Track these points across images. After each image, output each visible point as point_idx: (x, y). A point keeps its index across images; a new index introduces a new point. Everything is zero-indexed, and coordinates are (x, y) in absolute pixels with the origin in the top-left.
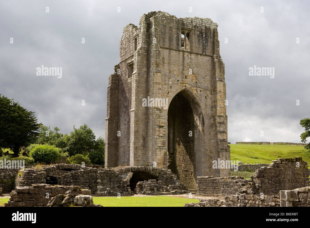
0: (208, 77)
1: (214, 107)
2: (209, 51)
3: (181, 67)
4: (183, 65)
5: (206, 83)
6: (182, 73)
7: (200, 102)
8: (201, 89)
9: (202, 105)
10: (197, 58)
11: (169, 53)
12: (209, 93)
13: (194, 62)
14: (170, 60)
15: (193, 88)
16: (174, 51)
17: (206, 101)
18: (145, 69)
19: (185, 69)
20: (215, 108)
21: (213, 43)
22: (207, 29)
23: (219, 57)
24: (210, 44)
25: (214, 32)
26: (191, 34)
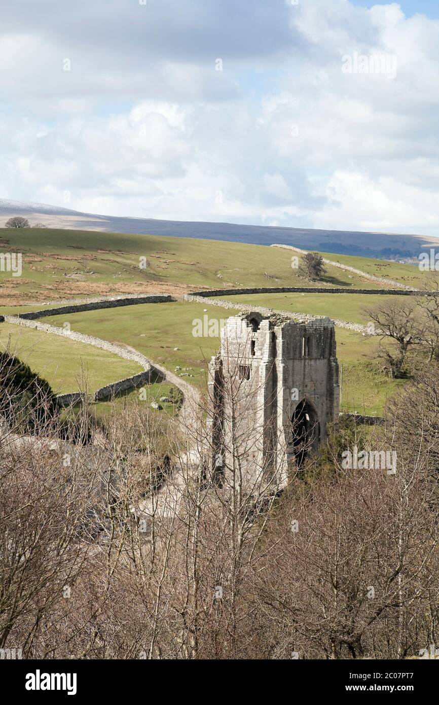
0: (324, 382)
1: (329, 414)
2: (327, 355)
3: (303, 376)
4: (304, 375)
5: (322, 388)
6: (303, 383)
7: (317, 410)
8: (317, 396)
9: (319, 413)
10: (316, 362)
11: (293, 364)
12: (324, 398)
13: (313, 368)
14: (293, 370)
15: (312, 396)
16: (297, 361)
17: (323, 407)
18: (271, 383)
19: (306, 377)
20: (331, 414)
21: (331, 346)
22: (325, 329)
23: (335, 360)
24: (328, 345)
25: (331, 330)
26: (311, 338)
